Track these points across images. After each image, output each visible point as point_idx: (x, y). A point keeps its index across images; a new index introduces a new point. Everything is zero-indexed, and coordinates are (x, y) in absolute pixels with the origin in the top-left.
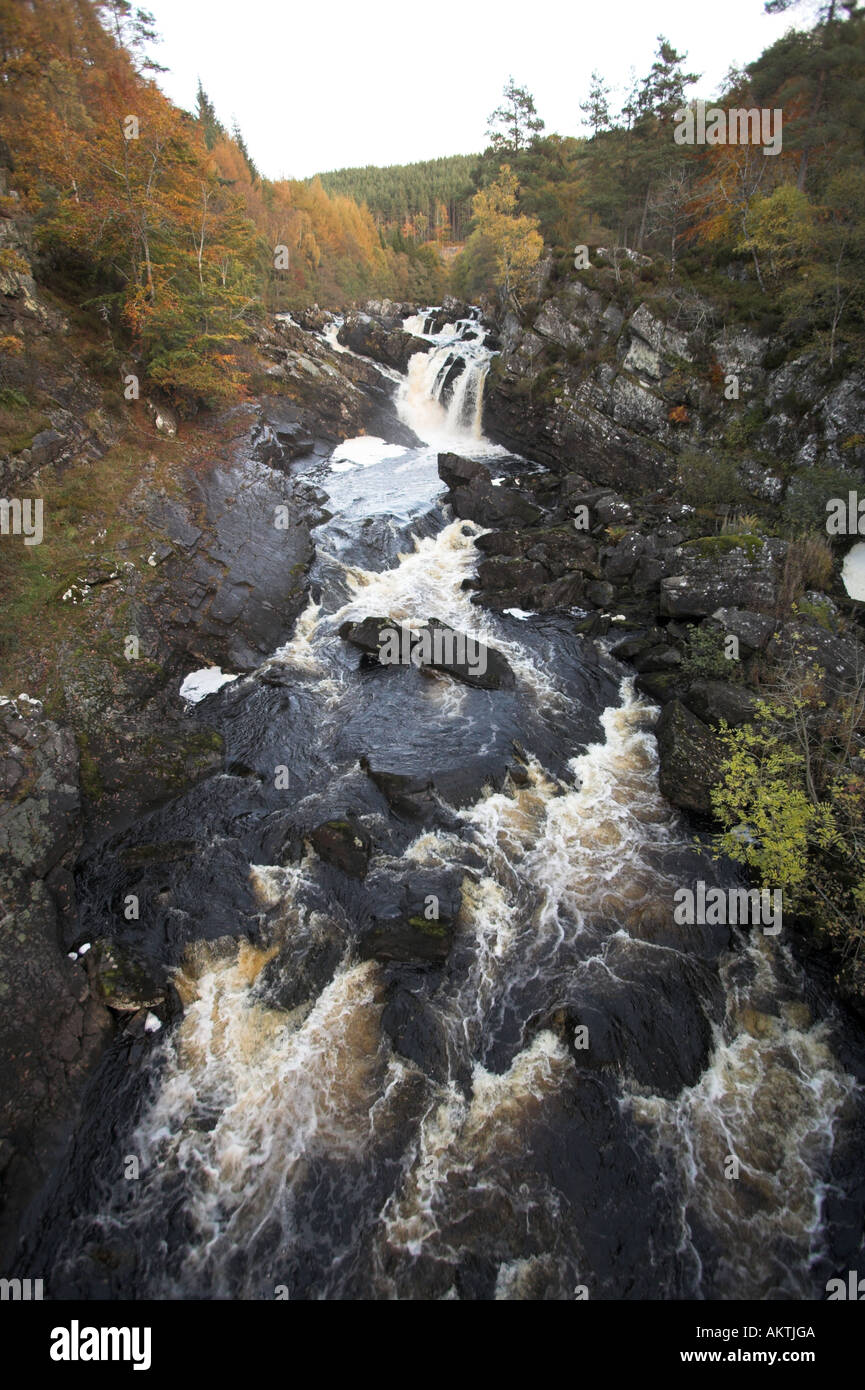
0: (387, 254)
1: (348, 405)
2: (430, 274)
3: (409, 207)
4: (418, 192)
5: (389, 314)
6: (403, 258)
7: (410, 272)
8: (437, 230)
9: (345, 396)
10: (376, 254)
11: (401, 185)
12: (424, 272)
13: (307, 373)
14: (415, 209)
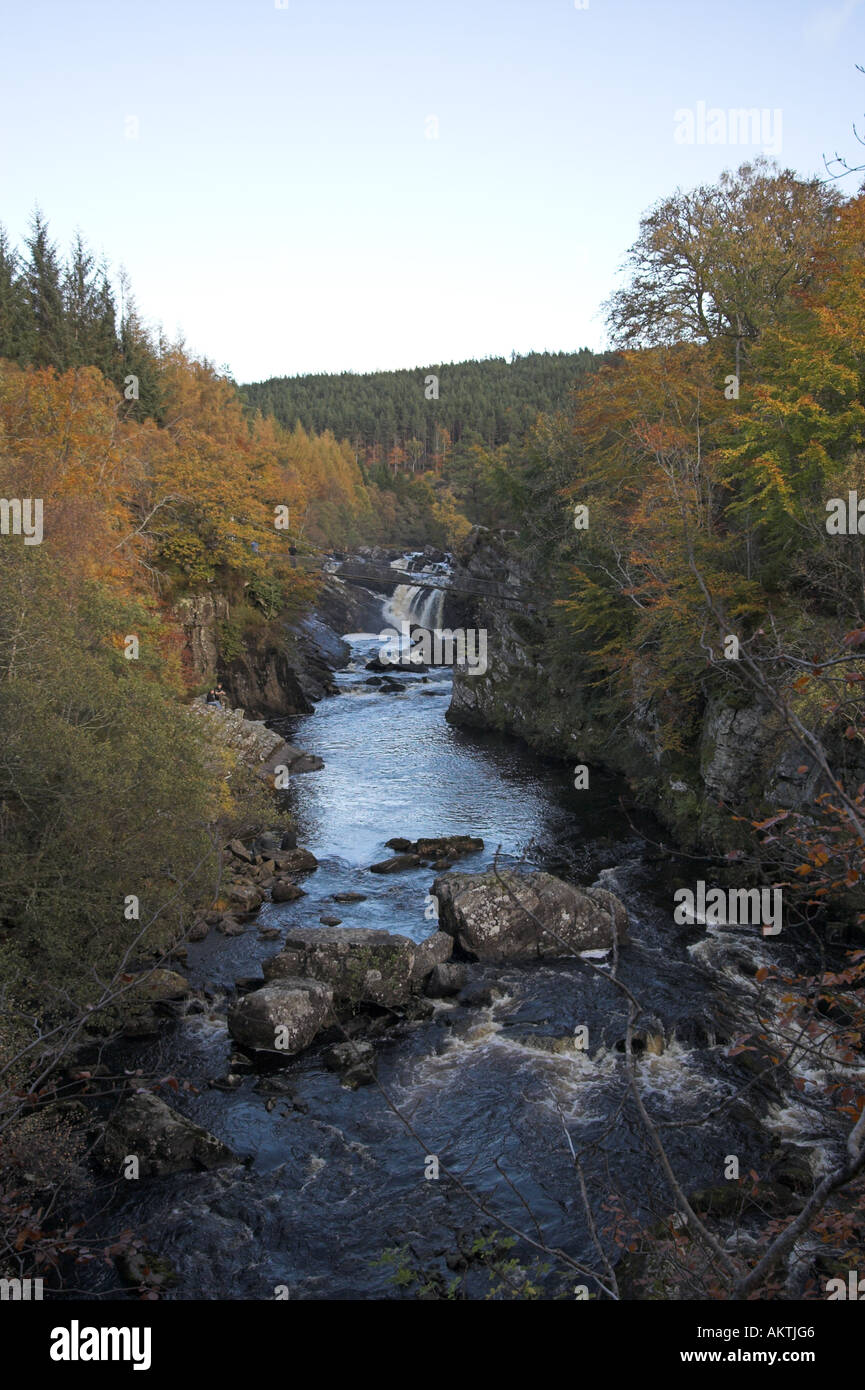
0: (370, 492)
1: (352, 612)
2: (422, 512)
3: (400, 428)
4: (413, 412)
5: (378, 557)
6: (390, 496)
7: (397, 510)
8: (437, 457)
9: (350, 606)
10: (358, 493)
11: (390, 402)
12: (415, 509)
13: (325, 591)
14: (408, 432)
